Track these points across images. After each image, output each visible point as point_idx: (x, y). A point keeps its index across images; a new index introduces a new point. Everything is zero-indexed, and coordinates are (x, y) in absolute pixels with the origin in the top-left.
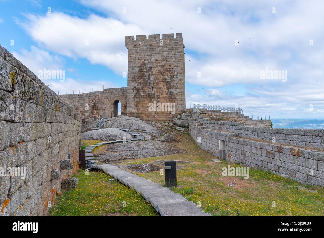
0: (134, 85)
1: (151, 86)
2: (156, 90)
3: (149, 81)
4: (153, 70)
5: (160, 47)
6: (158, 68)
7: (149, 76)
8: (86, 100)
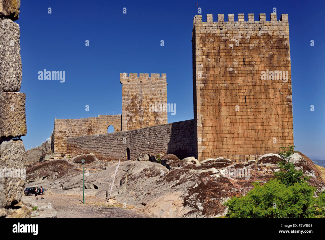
0: (127, 113)
1: (142, 115)
2: (145, 118)
3: (139, 111)
4: (143, 102)
5: (148, 84)
6: (147, 101)
7: (140, 106)
8: (82, 125)
